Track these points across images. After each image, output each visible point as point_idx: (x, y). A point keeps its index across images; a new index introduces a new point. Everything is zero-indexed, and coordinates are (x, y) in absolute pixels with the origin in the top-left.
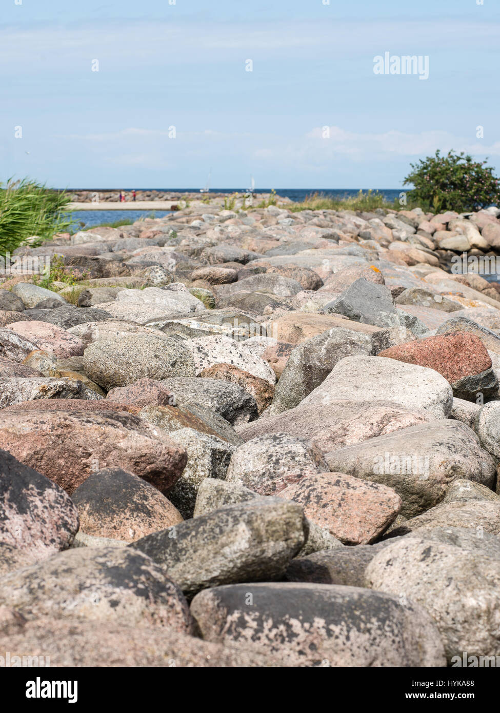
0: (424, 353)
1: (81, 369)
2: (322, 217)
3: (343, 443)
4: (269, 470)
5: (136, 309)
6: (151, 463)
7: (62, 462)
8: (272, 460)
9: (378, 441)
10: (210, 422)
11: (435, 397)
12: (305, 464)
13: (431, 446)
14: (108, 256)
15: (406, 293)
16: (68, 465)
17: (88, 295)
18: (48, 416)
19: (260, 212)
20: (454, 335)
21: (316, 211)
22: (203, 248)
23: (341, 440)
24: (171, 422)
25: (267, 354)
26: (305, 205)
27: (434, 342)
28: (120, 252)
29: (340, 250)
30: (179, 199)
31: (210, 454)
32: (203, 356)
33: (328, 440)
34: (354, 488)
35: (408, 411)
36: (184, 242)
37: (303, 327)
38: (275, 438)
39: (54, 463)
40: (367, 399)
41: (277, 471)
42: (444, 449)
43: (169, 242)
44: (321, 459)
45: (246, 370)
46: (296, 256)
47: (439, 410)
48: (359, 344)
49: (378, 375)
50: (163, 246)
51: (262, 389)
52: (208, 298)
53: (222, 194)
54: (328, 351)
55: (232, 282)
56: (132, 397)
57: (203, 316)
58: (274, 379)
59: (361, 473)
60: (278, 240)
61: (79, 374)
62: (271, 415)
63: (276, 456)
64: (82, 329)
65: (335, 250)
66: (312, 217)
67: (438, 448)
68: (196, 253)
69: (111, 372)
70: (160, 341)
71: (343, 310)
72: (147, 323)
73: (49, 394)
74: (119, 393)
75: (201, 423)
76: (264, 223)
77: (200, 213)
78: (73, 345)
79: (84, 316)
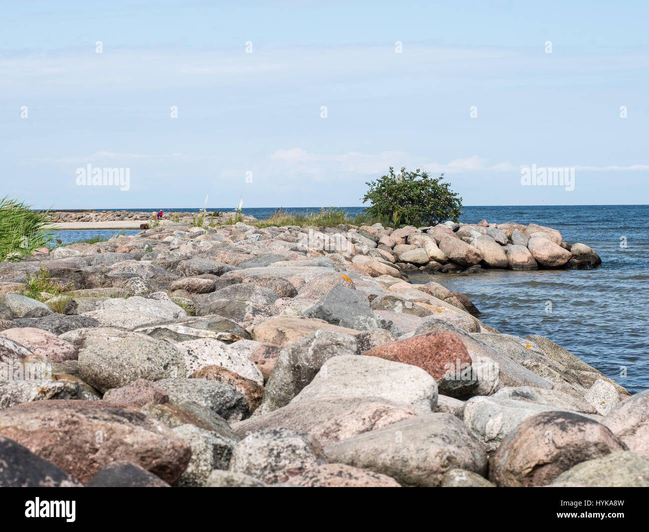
0: (407, 353)
1: (76, 373)
2: (287, 232)
3: (337, 438)
4: (270, 463)
5: (123, 316)
6: (157, 458)
7: (70, 457)
8: (273, 454)
9: (373, 434)
10: (207, 420)
11: (422, 393)
12: (306, 457)
13: (426, 438)
14: (89, 269)
15: (378, 300)
16: (76, 460)
17: (74, 305)
18: (55, 413)
19: (228, 228)
20: (435, 335)
21: (281, 227)
22: (179, 261)
23: (335, 435)
24: (171, 419)
25: (254, 356)
26: (270, 222)
27: (416, 342)
28: (99, 266)
29: (310, 261)
30: (148, 218)
31: (212, 449)
32: (193, 359)
33: (322, 435)
34: (356, 478)
35: (398, 406)
36: (160, 256)
37: (286, 331)
38: (275, 433)
39: (62, 459)
40: (357, 396)
41: (278, 464)
42: (438, 440)
43: (145, 256)
44: (321, 452)
45: (234, 371)
46: (268, 267)
47: (426, 406)
48: (345, 344)
49: (366, 374)
50: (140, 260)
51: (251, 389)
52: (189, 307)
53: (189, 213)
54: (315, 352)
55: (210, 292)
56: (129, 398)
57: (189, 322)
58: (262, 380)
59: (360, 464)
60: (249, 254)
61: (74, 377)
62: (264, 413)
63: (277, 449)
64: (74, 335)
65: (305, 261)
66: (278, 233)
67: (433, 439)
68: (172, 266)
69: (106, 374)
70: (152, 344)
71: (322, 314)
72: (135, 329)
73: (48, 395)
74: (116, 393)
75: (199, 421)
76: (233, 239)
77: (171, 230)
78: (66, 350)
79: (74, 324)
